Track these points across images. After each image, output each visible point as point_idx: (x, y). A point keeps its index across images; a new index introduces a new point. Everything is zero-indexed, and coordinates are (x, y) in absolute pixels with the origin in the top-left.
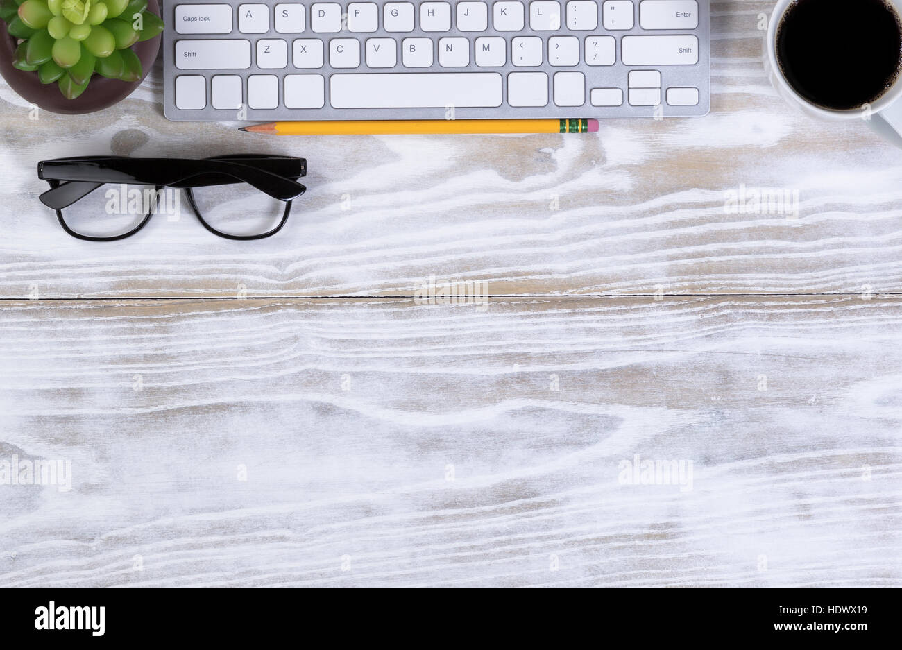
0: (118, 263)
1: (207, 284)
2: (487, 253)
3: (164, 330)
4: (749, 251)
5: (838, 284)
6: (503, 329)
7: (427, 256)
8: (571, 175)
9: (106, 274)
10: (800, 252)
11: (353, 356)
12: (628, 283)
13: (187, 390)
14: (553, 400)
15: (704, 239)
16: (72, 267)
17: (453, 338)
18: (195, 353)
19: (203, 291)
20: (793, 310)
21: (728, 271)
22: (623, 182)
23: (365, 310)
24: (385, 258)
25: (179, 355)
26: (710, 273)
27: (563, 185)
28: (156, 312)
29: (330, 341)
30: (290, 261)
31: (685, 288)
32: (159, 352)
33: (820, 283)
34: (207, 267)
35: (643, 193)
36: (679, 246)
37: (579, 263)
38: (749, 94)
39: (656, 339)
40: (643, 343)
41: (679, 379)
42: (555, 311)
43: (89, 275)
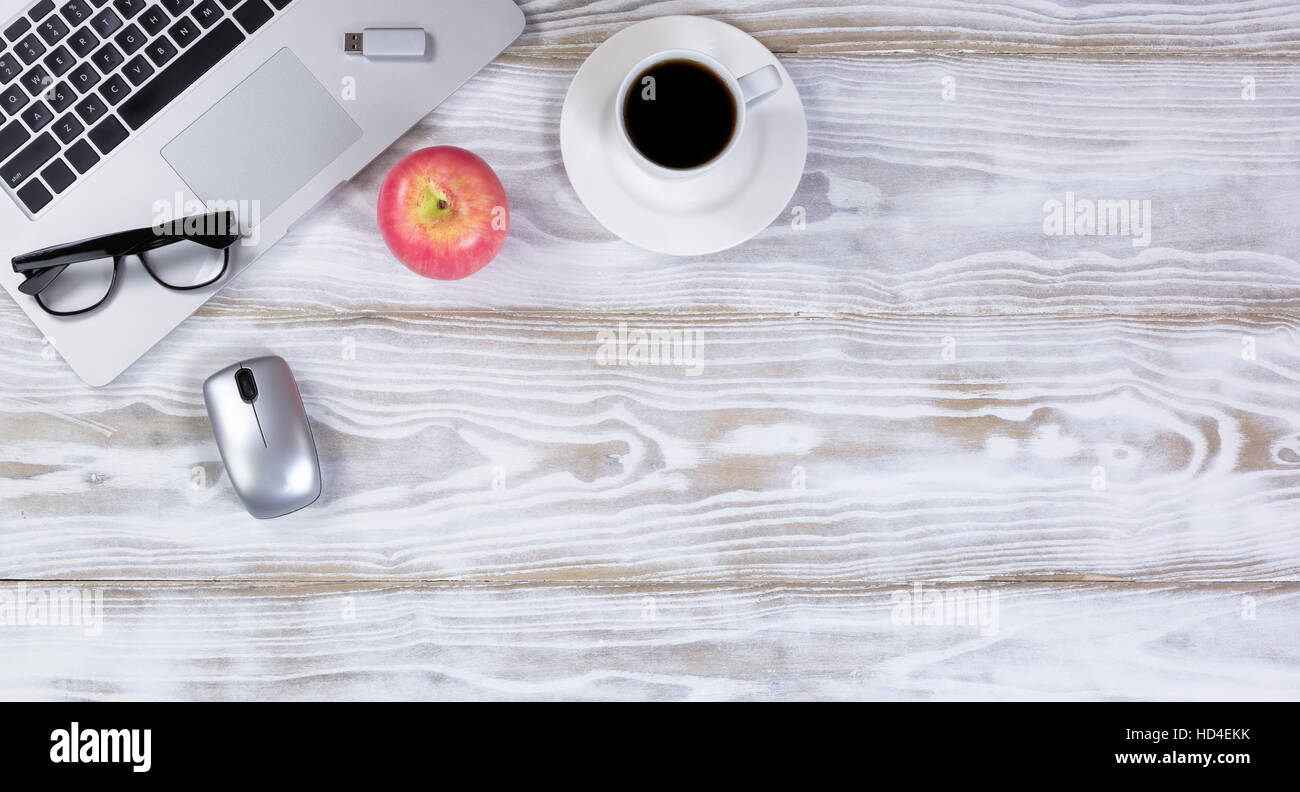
0: (248, 550)
1: (323, 569)
2: (566, 544)
3: (300, 608)
4: (787, 544)
5: (862, 573)
6: (589, 609)
7: (513, 546)
8: (635, 478)
9: (237, 559)
10: (830, 545)
11: (461, 632)
12: (684, 571)
13: (319, 660)
14: (632, 672)
15: (747, 533)
16: (208, 553)
17: (547, 617)
18: (326, 628)
19: (320, 575)
20: (837, 595)
21: (768, 561)
22: (680, 484)
23: (473, 592)
24: (477, 548)
25: (313, 629)
26: (753, 562)
27: (628, 486)
28: (294, 593)
29: (442, 619)
30: (396, 550)
31: (732, 575)
32: (295, 627)
33: (848, 572)
34: (324, 554)
35: (698, 493)
36: (727, 539)
37: (642, 553)
38: (785, 409)
39: (721, 619)
40: (709, 623)
41: (741, 654)
42: (634, 594)
43: (224, 560)
